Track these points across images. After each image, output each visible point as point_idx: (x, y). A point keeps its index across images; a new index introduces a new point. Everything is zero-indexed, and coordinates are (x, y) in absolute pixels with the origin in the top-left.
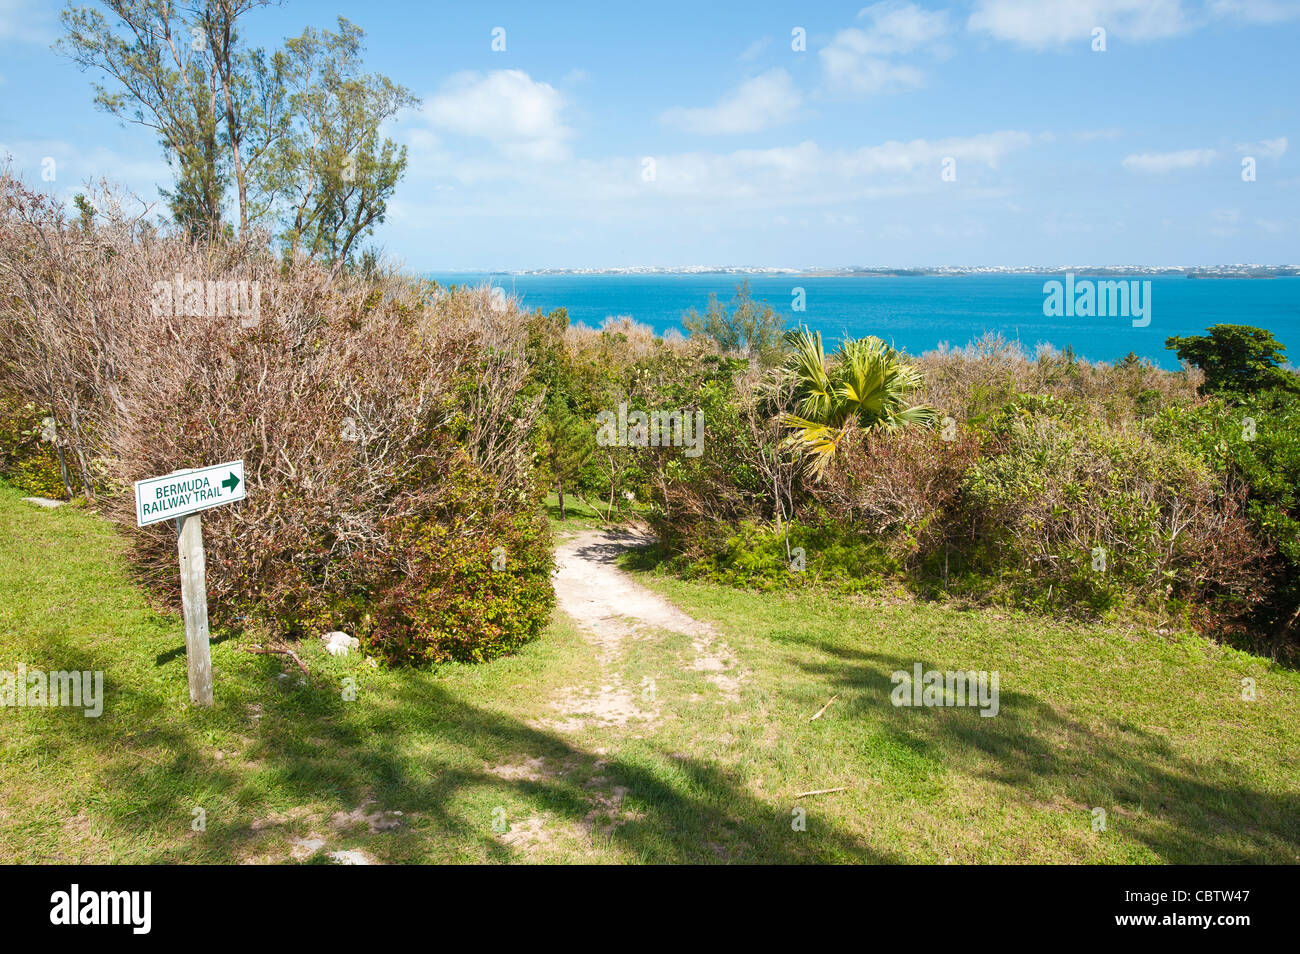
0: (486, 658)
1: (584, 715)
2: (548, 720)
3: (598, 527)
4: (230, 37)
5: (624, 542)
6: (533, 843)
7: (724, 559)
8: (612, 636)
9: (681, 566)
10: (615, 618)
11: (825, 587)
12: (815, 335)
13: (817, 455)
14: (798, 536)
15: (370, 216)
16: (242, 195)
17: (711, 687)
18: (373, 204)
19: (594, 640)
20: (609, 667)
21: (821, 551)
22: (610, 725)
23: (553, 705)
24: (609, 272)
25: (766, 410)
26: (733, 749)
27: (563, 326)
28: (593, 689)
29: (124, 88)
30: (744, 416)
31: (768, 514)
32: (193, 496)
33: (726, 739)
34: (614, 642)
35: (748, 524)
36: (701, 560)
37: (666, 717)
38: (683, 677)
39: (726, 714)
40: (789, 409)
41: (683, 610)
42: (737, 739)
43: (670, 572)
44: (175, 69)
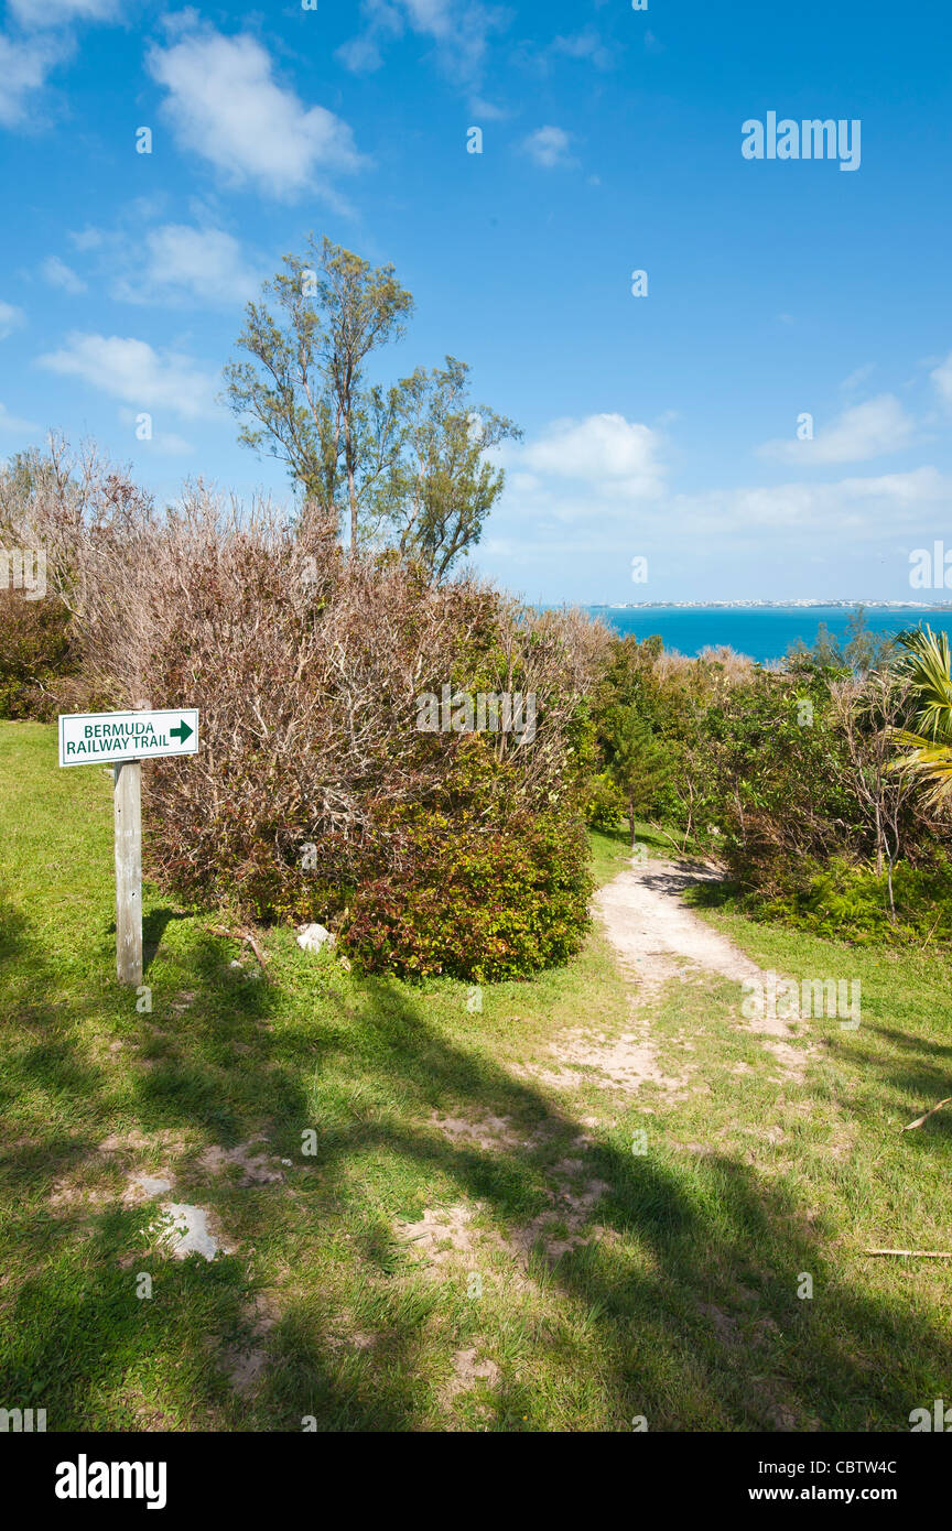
0: (489, 978)
1: (586, 1069)
2: (536, 1068)
3: (670, 857)
4: (353, 374)
5: (698, 876)
6: (447, 1246)
7: (806, 901)
8: (655, 976)
9: (751, 906)
10: (666, 955)
11: (941, 949)
12: (939, 638)
13: (935, 781)
14: (906, 880)
15: (466, 537)
16: (354, 519)
17: (767, 1057)
18: (469, 526)
19: (632, 977)
20: (639, 1011)
21: (937, 901)
22: (616, 1086)
23: (553, 1048)
24: (713, 605)
25: (868, 725)
26: (779, 1153)
27: (655, 653)
28: (610, 1036)
29: (264, 426)
30: (840, 732)
31: (866, 849)
32: (132, 742)
33: (773, 1136)
34: (656, 982)
35: (840, 861)
36: (778, 899)
37: (695, 1090)
38: (732, 1037)
39: (781, 1098)
40: (899, 722)
41: (749, 956)
42: (788, 1139)
43: (741, 911)
44: (307, 407)
